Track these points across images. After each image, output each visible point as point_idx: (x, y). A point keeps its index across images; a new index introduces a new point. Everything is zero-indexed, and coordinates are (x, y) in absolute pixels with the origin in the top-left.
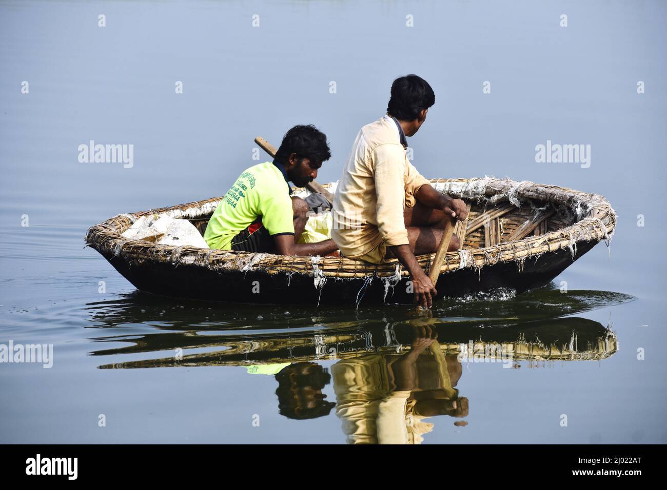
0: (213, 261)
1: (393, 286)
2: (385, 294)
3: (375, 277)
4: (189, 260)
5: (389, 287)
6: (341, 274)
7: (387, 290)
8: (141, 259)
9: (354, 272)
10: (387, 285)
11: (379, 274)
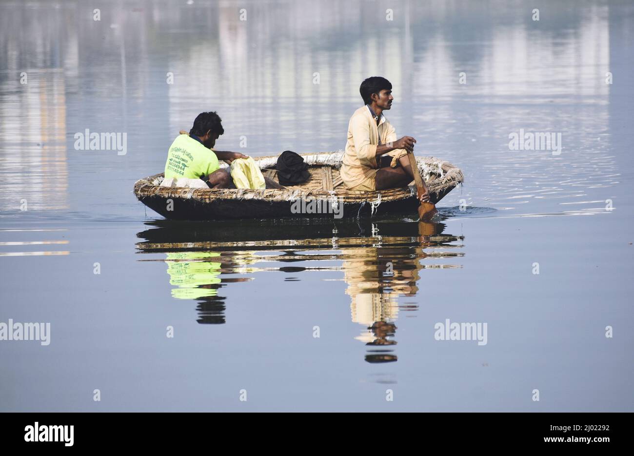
0: (267, 196)
1: (376, 207)
2: (371, 211)
3: (366, 202)
4: (249, 196)
5: (374, 208)
6: (347, 200)
7: (373, 210)
8: (212, 198)
9: (355, 199)
10: (373, 207)
11: (369, 199)
